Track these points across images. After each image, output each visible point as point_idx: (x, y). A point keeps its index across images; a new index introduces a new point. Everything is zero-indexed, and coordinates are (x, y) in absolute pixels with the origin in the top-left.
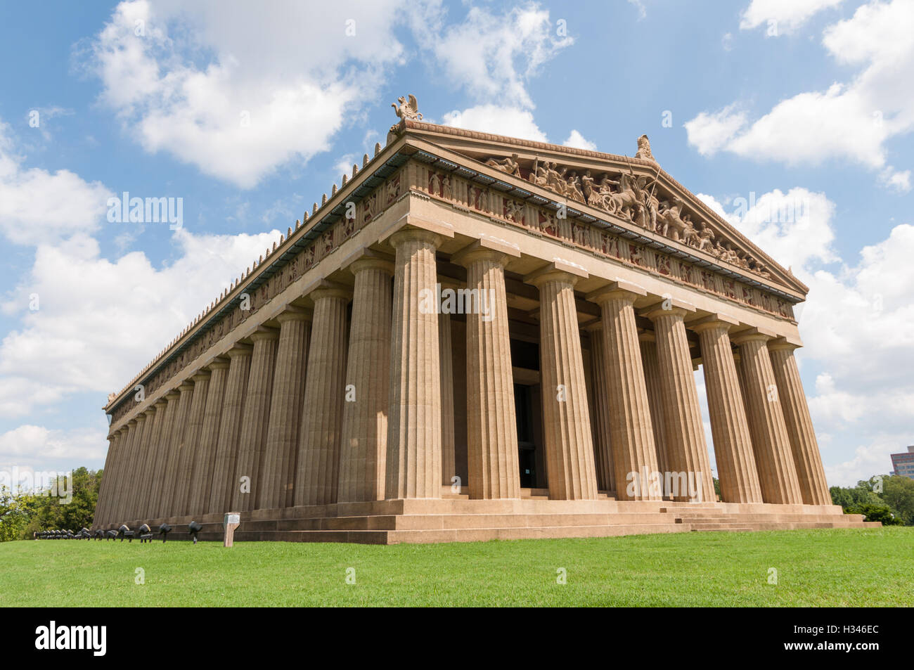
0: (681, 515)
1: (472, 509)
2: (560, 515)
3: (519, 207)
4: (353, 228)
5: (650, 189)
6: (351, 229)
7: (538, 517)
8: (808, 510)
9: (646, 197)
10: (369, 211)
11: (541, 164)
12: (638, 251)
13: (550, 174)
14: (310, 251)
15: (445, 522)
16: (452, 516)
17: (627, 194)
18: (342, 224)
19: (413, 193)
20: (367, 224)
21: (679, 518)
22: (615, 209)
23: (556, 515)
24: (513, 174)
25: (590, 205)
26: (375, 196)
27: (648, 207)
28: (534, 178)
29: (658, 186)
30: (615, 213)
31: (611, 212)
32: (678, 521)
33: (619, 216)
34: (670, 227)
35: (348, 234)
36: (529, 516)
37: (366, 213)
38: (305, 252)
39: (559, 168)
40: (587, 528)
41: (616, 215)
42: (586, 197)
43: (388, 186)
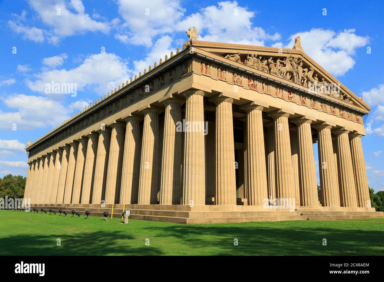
0: (303, 212)
1: (217, 209)
2: (253, 212)
3: (239, 76)
4: (164, 83)
5: (299, 64)
6: (163, 83)
7: (244, 213)
8: (360, 210)
9: (297, 68)
10: (172, 76)
11: (250, 55)
12: (292, 93)
13: (254, 60)
14: (141, 89)
15: (207, 215)
16: (210, 212)
17: (288, 67)
18: (159, 80)
19: (194, 73)
20: (172, 83)
21: (302, 213)
22: (282, 75)
23: (251, 212)
24: (237, 61)
25: (271, 74)
26: (175, 70)
27: (298, 73)
28: (246, 62)
29: (303, 62)
30: (282, 77)
31: (281, 77)
32: (302, 214)
33: (284, 78)
34: (307, 82)
35: (162, 86)
36: (240, 212)
37: (171, 77)
38: (139, 90)
39: (258, 57)
40: (264, 217)
41: (283, 78)
42: (270, 70)
43: (182, 67)
